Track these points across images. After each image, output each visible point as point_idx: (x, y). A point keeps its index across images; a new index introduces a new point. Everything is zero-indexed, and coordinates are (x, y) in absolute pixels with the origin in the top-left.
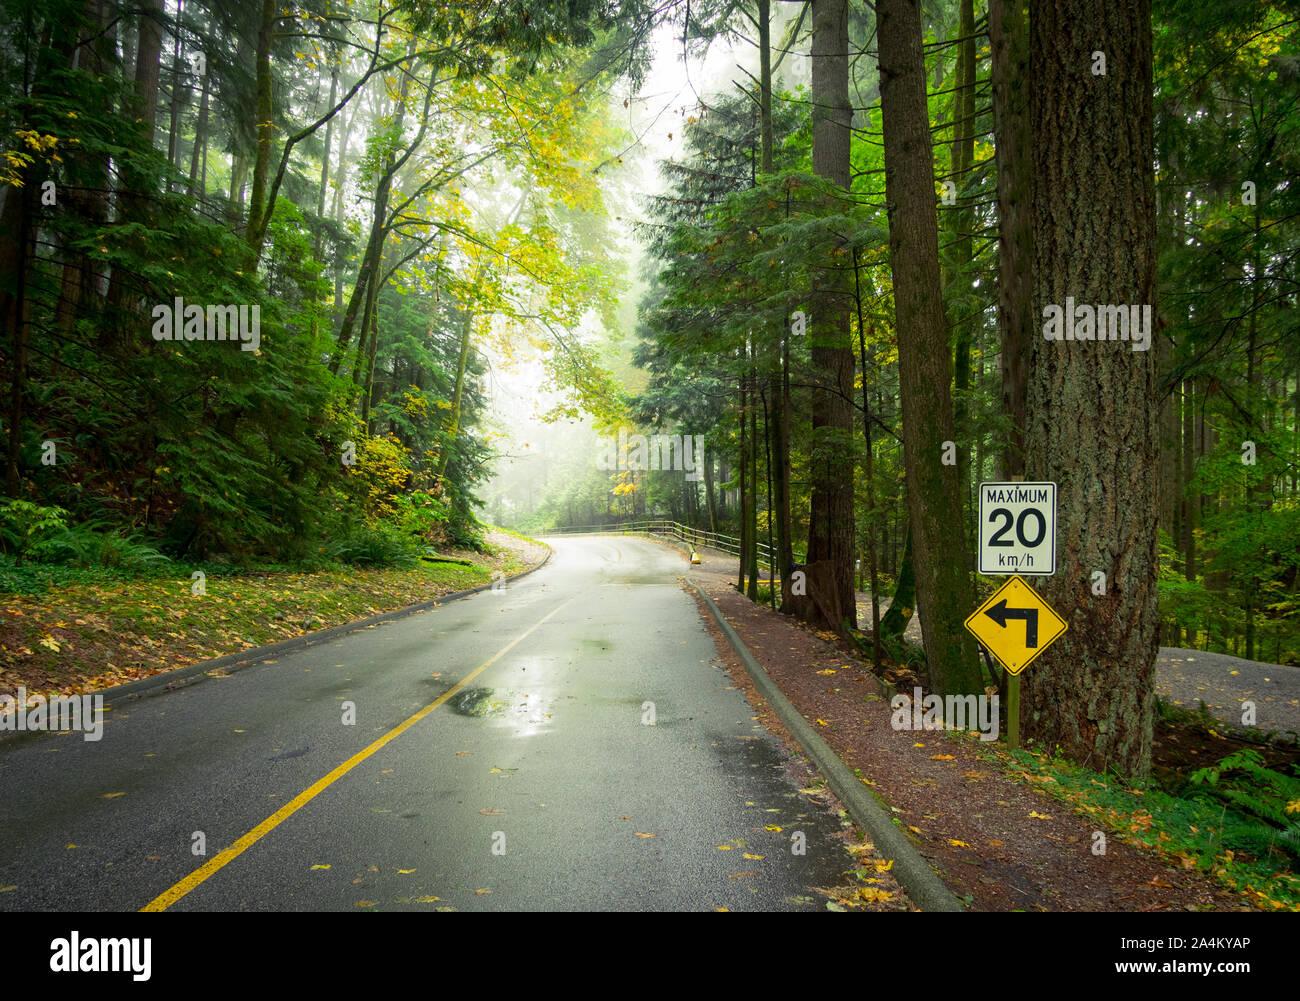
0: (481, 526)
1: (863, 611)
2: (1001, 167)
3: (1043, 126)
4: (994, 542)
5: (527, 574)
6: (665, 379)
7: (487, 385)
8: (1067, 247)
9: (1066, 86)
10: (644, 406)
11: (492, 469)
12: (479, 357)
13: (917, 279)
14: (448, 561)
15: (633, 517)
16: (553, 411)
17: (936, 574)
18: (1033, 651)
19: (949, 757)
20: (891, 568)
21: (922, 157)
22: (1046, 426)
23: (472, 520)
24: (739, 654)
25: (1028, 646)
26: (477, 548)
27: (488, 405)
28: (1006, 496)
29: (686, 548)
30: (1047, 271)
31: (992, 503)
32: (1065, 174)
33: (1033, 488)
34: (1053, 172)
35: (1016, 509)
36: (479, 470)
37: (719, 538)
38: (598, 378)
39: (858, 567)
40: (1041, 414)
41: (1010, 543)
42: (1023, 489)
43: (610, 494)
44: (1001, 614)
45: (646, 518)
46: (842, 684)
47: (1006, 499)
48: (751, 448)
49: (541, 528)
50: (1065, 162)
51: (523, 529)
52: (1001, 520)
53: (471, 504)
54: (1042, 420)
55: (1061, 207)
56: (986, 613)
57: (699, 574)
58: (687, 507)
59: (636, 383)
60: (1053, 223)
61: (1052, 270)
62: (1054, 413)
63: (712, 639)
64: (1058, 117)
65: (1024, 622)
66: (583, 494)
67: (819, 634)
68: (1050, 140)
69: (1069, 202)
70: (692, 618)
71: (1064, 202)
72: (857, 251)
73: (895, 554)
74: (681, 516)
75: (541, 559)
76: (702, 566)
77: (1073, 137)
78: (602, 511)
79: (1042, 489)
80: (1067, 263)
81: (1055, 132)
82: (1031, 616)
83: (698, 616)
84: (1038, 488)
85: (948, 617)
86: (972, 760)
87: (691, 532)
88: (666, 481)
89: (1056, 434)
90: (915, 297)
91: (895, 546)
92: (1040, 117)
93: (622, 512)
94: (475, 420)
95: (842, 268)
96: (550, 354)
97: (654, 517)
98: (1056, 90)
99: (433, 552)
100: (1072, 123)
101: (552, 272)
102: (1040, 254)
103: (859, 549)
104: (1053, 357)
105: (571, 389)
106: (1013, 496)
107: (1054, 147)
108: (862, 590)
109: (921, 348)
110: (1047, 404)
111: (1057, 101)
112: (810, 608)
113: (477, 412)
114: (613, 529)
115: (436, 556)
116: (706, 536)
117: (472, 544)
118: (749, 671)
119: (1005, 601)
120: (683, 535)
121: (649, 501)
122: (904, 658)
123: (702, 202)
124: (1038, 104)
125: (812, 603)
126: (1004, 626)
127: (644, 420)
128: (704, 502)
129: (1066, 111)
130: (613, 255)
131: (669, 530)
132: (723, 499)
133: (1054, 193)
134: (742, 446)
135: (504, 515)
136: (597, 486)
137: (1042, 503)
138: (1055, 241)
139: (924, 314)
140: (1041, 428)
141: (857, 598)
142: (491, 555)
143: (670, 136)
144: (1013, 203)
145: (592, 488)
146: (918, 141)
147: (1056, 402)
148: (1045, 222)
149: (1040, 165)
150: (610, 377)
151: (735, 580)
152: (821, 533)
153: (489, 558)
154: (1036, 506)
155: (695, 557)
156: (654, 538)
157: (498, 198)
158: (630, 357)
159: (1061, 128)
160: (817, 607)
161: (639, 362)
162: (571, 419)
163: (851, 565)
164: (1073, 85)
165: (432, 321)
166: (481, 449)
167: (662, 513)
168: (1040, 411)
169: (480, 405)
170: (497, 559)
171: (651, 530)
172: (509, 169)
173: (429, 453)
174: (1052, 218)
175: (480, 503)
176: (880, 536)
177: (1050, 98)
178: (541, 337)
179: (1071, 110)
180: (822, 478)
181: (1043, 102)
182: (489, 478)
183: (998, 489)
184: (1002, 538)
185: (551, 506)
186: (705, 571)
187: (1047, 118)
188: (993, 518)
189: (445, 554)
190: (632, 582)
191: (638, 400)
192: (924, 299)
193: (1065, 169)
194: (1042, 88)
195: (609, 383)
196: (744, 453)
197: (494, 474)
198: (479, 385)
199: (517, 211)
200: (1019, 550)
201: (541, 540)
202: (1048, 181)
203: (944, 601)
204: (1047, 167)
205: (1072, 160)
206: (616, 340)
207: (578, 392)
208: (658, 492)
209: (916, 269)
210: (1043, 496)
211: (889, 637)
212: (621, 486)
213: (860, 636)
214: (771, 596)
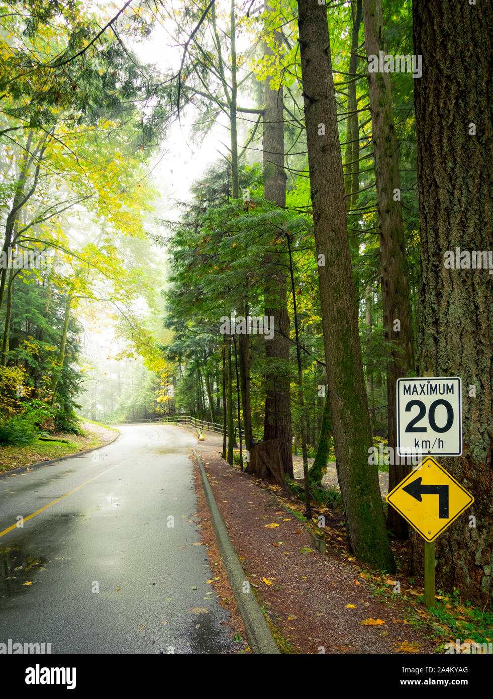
0: (78, 420)
1: (298, 467)
2: (380, 189)
3: (427, 116)
4: (410, 428)
5: (100, 448)
6: (183, 336)
7: (82, 339)
8: (448, 203)
9: (444, 84)
10: (170, 350)
11: (85, 387)
12: (77, 323)
13: (333, 241)
14: (54, 441)
15: (169, 414)
16: (119, 354)
17: (351, 451)
18: (445, 521)
19: (379, 622)
20: (311, 441)
21: (335, 157)
22: (435, 339)
23: (73, 417)
24: (210, 510)
25: (441, 517)
26: (76, 432)
27: (82, 350)
28: (419, 390)
29: (197, 431)
30: (433, 222)
31: (407, 395)
32: (445, 149)
33: (442, 382)
34: (436, 149)
35: (428, 400)
36: (76, 388)
37: (216, 426)
38: (145, 335)
39: (293, 441)
40: (431, 330)
41: (424, 430)
42: (433, 383)
43: (156, 402)
44: (417, 490)
45: (176, 415)
46: (285, 538)
47: (419, 393)
48: (228, 372)
49: (117, 421)
50: (445, 141)
51: (107, 421)
52: (416, 410)
53: (74, 407)
54: (432, 335)
55: (443, 174)
56: (404, 489)
57: (202, 447)
58: (199, 408)
59: (166, 337)
60: (437, 186)
61: (437, 222)
62: (442, 329)
63: (196, 496)
64: (439, 108)
65: (437, 496)
66: (140, 401)
67: (270, 487)
68: (433, 126)
69: (449, 170)
70: (187, 478)
71: (445, 170)
72: (290, 239)
73: (314, 433)
74: (195, 414)
75: (113, 439)
76: (205, 442)
77: (450, 122)
78: (151, 411)
79: (450, 383)
80: (448, 215)
81: (437, 119)
82: (442, 492)
83: (191, 477)
84: (446, 382)
85: (360, 483)
86: (401, 625)
87: (200, 422)
88: (186, 394)
89: (444, 344)
90: (332, 254)
91: (314, 429)
92: (425, 110)
93: (163, 411)
94: (75, 359)
95: (281, 252)
96: (117, 322)
97: (180, 414)
98: (436, 89)
99: (47, 435)
100: (449, 111)
101: (116, 272)
102: (427, 210)
103: (294, 431)
104: (440, 286)
105: (130, 341)
106: (425, 389)
107: (436, 130)
108: (296, 454)
109: (336, 289)
110: (436, 323)
111: (437, 97)
112: (264, 470)
113: (76, 355)
114: (158, 421)
115: (49, 437)
116: (208, 424)
117: (72, 430)
118: (214, 526)
119: (420, 479)
120: (196, 424)
121: (177, 405)
122: (324, 500)
123: (198, 225)
124: (422, 101)
125: (265, 467)
126: (420, 500)
127: (171, 359)
128: (208, 406)
129: (445, 103)
130: (153, 266)
131: (188, 421)
132: (218, 404)
133: (437, 164)
134: (223, 371)
135: (97, 413)
136: (148, 397)
137: (450, 395)
138: (439, 199)
139: (338, 265)
140: (431, 341)
141: (293, 459)
142: (84, 436)
143: (172, 171)
144: (388, 212)
145: (145, 399)
146: (332, 145)
147: (442, 320)
148: (430, 186)
149: (425, 145)
150: (152, 335)
151: (221, 450)
152: (271, 422)
153: (83, 438)
154: (445, 397)
155: (201, 437)
156: (180, 426)
157: (89, 235)
158: (162, 323)
159: (441, 116)
160: (268, 469)
161: (168, 325)
162: (130, 359)
163: (289, 440)
164: (450, 84)
165: (48, 302)
166: (78, 376)
167: (185, 412)
168: (430, 327)
169: (77, 351)
170: (87, 439)
171: (178, 421)
172: (89, 211)
173: (44, 377)
174: (436, 182)
175: (79, 407)
176: (305, 423)
177: (431, 95)
178: (113, 312)
179: (448, 103)
180: (271, 390)
181: (426, 99)
182: (83, 392)
183: (412, 383)
184: (417, 425)
185: (122, 408)
186: (207, 444)
187: (430, 110)
188: (408, 408)
189: (56, 436)
190: (161, 452)
191: (167, 347)
192: (338, 255)
193: (445, 145)
194: (425, 88)
195: (151, 338)
196: (225, 375)
197: (85, 390)
198: (78, 339)
199: (97, 240)
200: (431, 434)
201: (114, 428)
202: (431, 156)
203: (357, 471)
204: (431, 146)
205: (450, 139)
206: (155, 314)
207: (134, 343)
208: (182, 400)
209: (332, 234)
210: (450, 389)
211: (313, 484)
212: (161, 397)
213: (296, 484)
214: (240, 461)
